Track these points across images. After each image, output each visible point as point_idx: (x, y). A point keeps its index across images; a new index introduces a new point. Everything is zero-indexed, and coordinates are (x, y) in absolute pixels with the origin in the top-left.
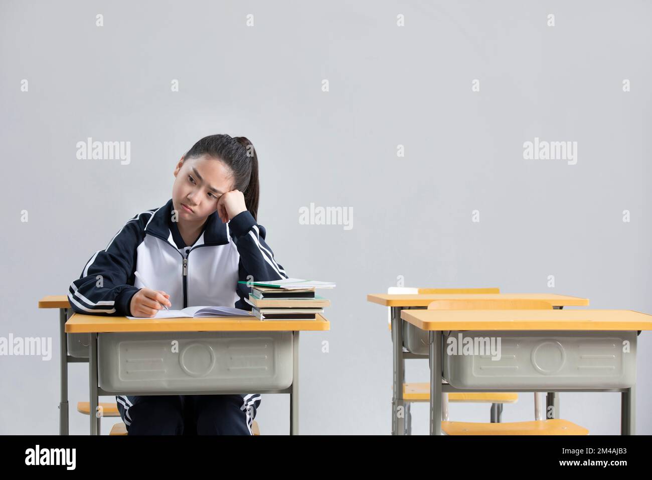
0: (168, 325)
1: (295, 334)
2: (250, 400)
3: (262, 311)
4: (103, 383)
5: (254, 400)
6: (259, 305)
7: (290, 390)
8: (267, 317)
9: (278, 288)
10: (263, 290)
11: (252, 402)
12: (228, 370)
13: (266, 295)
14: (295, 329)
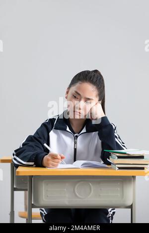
0: (69, 172)
1: (134, 177)
2: (110, 211)
3: (117, 165)
4: (35, 201)
5: (112, 211)
6: (115, 163)
7: (131, 207)
8: (120, 168)
9: (125, 153)
10: (118, 154)
11: (111, 213)
12: (100, 196)
13: (119, 157)
14: (133, 175)
